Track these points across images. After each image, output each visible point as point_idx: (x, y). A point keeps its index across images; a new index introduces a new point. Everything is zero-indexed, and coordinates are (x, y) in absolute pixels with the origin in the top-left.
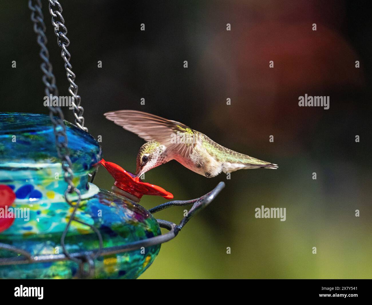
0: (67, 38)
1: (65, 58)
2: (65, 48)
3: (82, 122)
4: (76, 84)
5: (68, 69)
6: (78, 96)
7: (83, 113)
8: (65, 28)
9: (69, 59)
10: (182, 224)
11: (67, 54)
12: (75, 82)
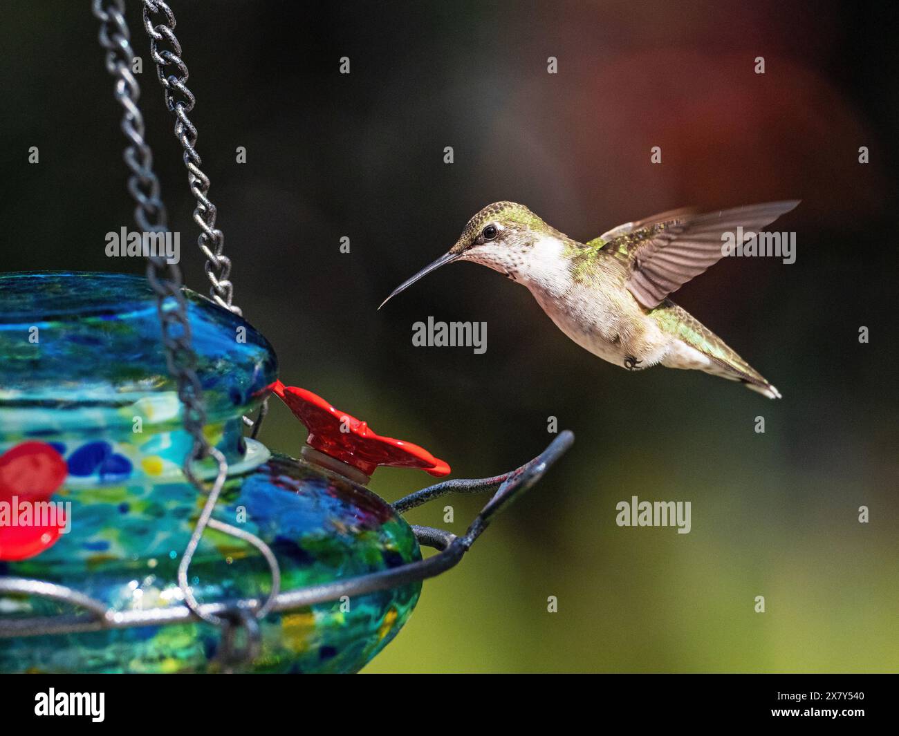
0: (188, 91)
1: (185, 138)
2: (183, 115)
3: (227, 293)
4: (212, 203)
5: (192, 166)
6: (216, 232)
7: (229, 271)
8: (183, 65)
9: (195, 141)
10: (472, 534)
11: (188, 128)
12: (208, 197)
